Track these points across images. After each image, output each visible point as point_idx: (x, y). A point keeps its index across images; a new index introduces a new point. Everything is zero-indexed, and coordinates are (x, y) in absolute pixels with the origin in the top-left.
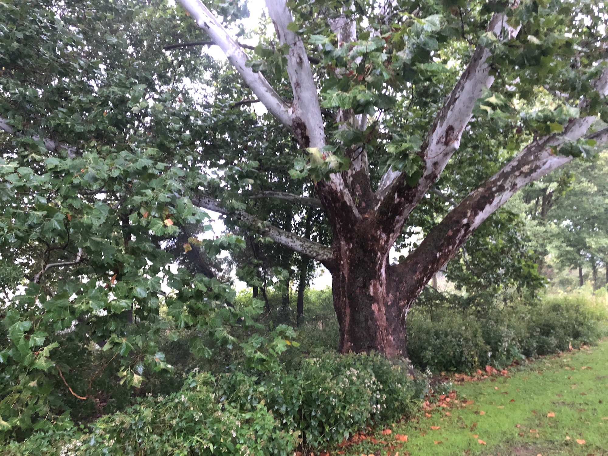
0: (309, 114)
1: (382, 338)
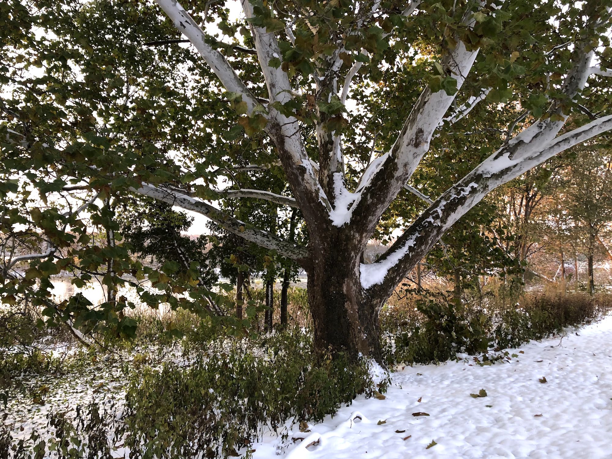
1: (355, 336)
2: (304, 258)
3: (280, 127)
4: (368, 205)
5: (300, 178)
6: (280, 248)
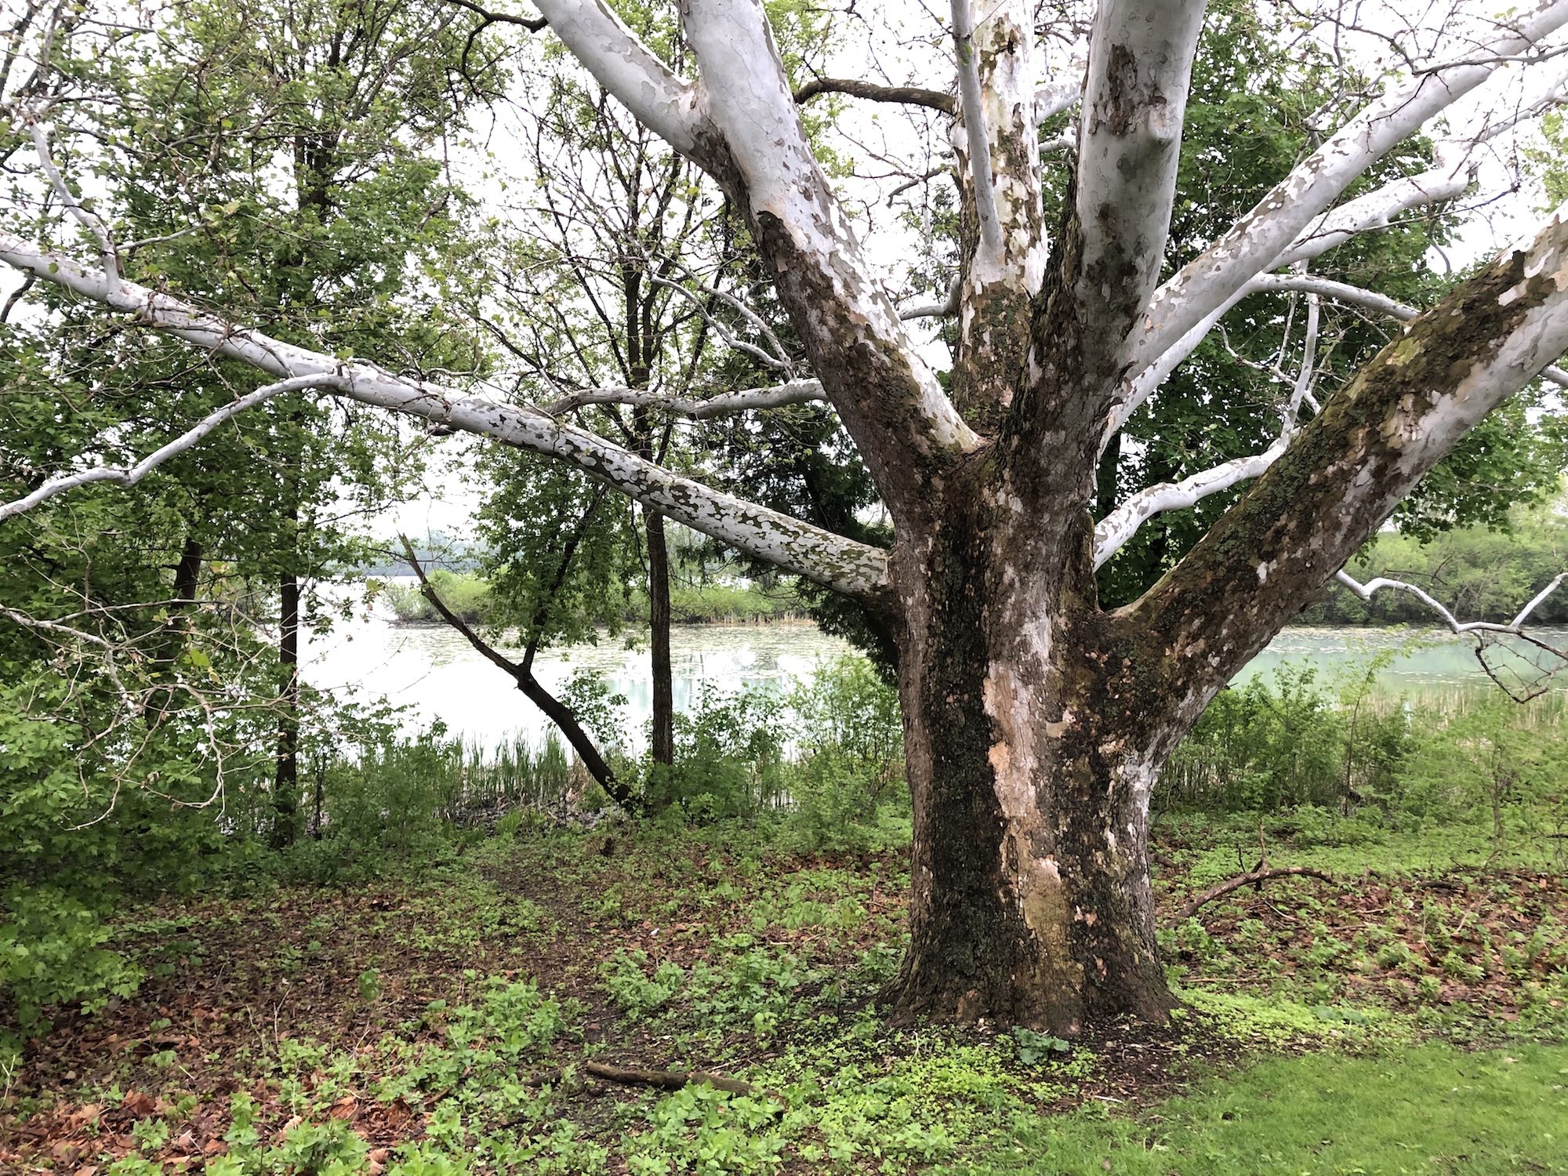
0: (732, 102)
1: (1013, 864)
2: (875, 587)
3: (727, 147)
4: (1034, 391)
5: (813, 316)
6: (795, 556)
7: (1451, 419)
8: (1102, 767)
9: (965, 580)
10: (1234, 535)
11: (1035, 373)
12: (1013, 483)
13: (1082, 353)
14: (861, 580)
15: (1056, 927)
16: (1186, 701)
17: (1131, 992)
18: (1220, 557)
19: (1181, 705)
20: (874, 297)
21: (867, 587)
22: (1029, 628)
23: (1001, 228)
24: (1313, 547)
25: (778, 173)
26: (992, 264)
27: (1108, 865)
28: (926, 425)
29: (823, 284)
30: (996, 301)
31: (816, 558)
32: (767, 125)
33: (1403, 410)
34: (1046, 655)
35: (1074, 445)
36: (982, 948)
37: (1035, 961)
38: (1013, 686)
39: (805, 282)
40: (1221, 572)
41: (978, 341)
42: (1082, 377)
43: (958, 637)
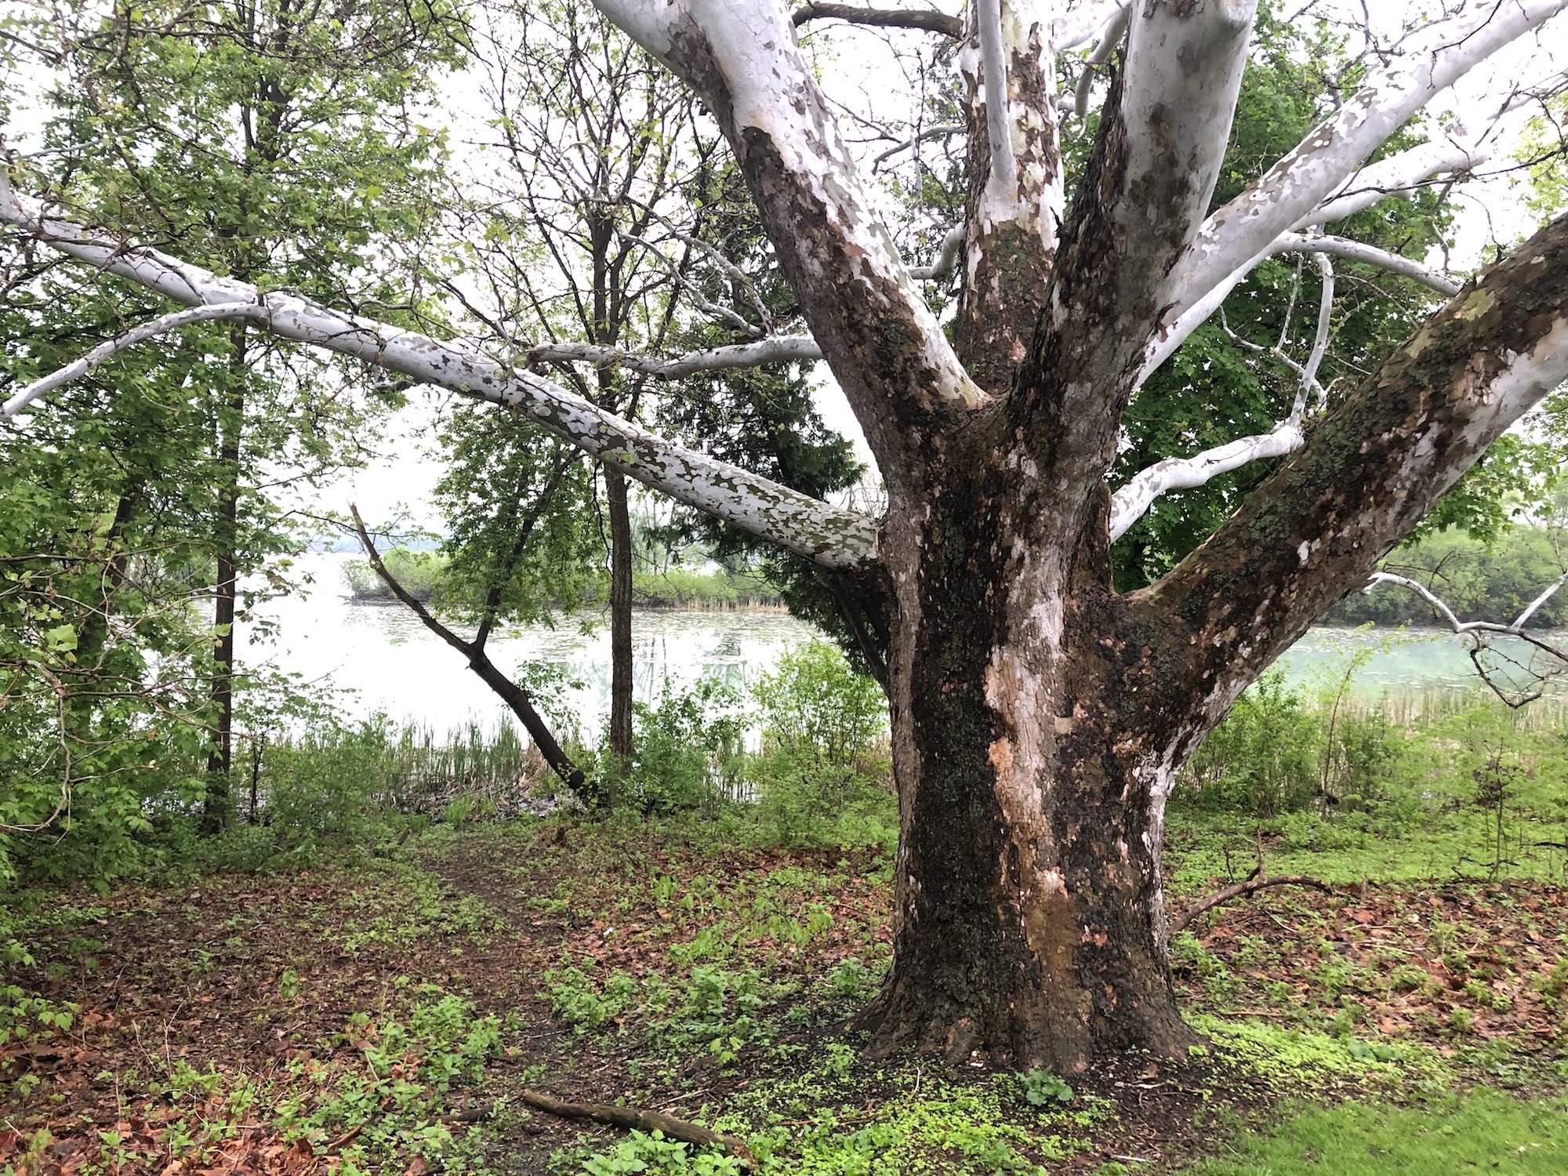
1: (1017, 877)
2: (863, 561)
3: (709, 49)
4: (1057, 335)
5: (803, 246)
6: (773, 524)
7: (1526, 383)
8: (1116, 769)
9: (968, 553)
10: (1272, 510)
11: (1059, 314)
12: (1027, 443)
13: (1116, 289)
14: (848, 553)
15: (1061, 949)
16: (1212, 696)
17: (1143, 1023)
18: (1256, 535)
19: (1207, 700)
20: (872, 228)
21: (854, 561)
22: (1038, 609)
23: (1014, 163)
24: (1362, 525)
25: (766, 81)
26: (1003, 200)
27: (1120, 879)
28: (930, 375)
29: (815, 210)
30: (1006, 242)
31: (797, 526)
32: (756, 25)
33: (1473, 370)
34: (1055, 640)
35: (1101, 400)
36: (976, 971)
37: (1038, 987)
38: (1018, 675)
39: (795, 207)
40: (1257, 551)
41: (985, 287)
42: (1116, 318)
43: (957, 618)
